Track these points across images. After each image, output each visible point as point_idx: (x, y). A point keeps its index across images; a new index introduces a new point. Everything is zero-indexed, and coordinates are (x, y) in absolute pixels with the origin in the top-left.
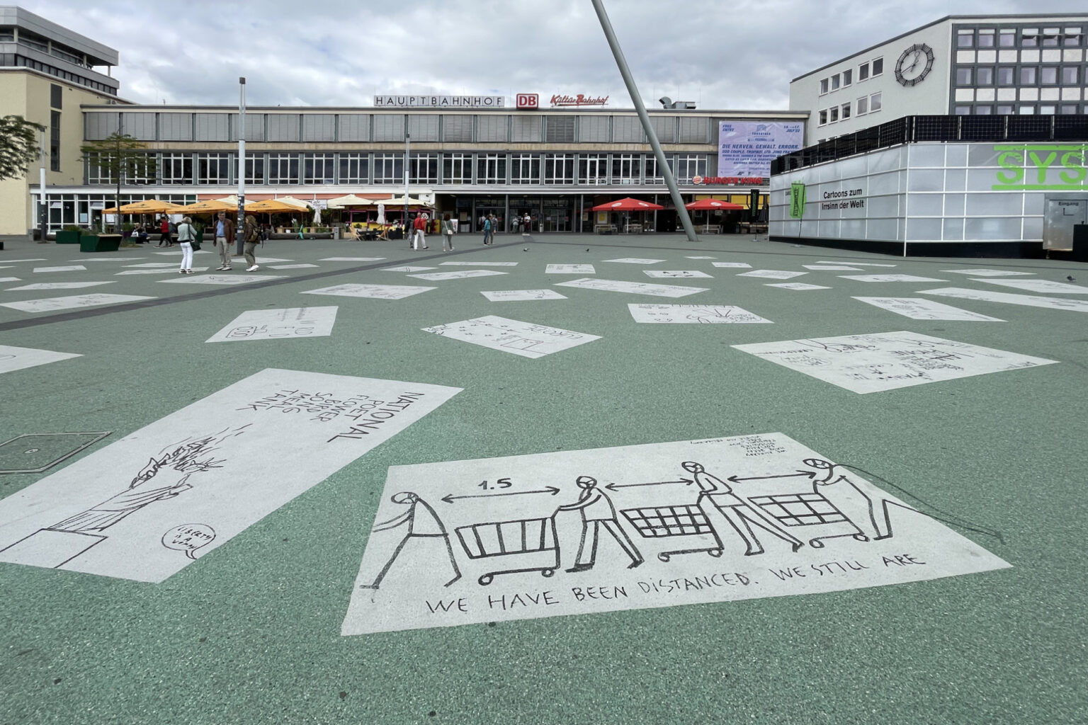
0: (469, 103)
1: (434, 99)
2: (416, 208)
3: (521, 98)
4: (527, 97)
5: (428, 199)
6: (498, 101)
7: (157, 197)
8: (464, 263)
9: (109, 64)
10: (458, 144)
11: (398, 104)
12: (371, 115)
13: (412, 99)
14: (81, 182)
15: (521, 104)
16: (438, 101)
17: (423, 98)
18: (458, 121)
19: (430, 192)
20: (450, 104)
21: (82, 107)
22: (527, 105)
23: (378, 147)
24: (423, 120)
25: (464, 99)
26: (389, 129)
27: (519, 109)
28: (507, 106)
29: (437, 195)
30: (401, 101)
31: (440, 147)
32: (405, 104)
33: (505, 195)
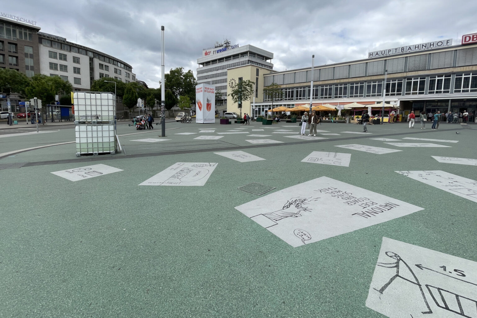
0: (426, 47)
1: (403, 49)
2: (389, 108)
3: (466, 38)
4: (471, 36)
5: (395, 104)
6: (447, 43)
7: (283, 105)
8: (418, 139)
9: (270, 59)
10: (417, 72)
11: (381, 55)
12: (366, 62)
13: (389, 51)
14: (262, 101)
15: (465, 41)
16: (405, 49)
17: (396, 49)
18: (417, 59)
19: (397, 100)
20: (413, 50)
21: (264, 75)
22: (471, 41)
23: (369, 78)
24: (395, 61)
25: (423, 45)
26: (376, 68)
27: (463, 45)
28: (453, 44)
29: (400, 101)
30: (383, 53)
31: (405, 75)
32: (385, 54)
33: (449, 100)
